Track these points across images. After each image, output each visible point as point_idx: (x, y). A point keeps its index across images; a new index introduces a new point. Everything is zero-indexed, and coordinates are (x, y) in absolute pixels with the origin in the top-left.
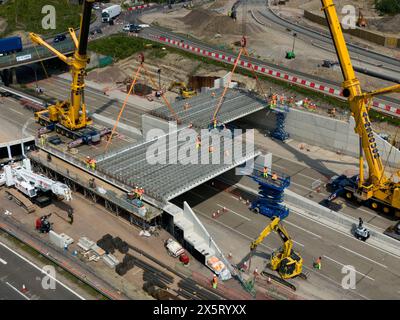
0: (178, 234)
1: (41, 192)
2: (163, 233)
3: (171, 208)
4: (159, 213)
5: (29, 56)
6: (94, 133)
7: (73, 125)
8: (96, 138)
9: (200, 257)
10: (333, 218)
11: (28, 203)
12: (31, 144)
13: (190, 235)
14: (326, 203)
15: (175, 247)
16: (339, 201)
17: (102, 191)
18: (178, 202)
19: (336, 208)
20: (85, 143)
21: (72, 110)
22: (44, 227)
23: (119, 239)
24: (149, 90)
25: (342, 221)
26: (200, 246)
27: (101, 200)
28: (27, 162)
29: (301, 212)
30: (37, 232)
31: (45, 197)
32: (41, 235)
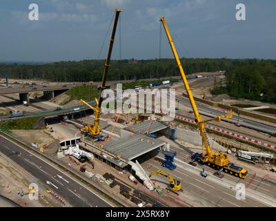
0: (134, 173)
1: (82, 157)
2: (128, 173)
3: (131, 163)
4: (126, 165)
5: (79, 109)
6: (102, 137)
7: (94, 134)
8: (103, 138)
9: (142, 182)
10: (193, 169)
11: (77, 161)
12: (79, 139)
13: (138, 173)
14: (190, 163)
15: (132, 178)
16: (196, 163)
17: (105, 156)
18: (134, 161)
19: (195, 165)
20: (98, 140)
21: (95, 128)
22: (83, 170)
23: (111, 175)
24: (123, 121)
25: (196, 170)
26: (142, 177)
27: (104, 160)
28: (77, 146)
29: (181, 166)
30: (80, 172)
31: (84, 159)
32: (82, 173)
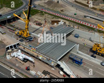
0: (62, 70)
1: (25, 59)
5: (10, 16)
7: (26, 36)
14: (92, 56)
19: (95, 57)
28: (19, 51)
32: (28, 71)
